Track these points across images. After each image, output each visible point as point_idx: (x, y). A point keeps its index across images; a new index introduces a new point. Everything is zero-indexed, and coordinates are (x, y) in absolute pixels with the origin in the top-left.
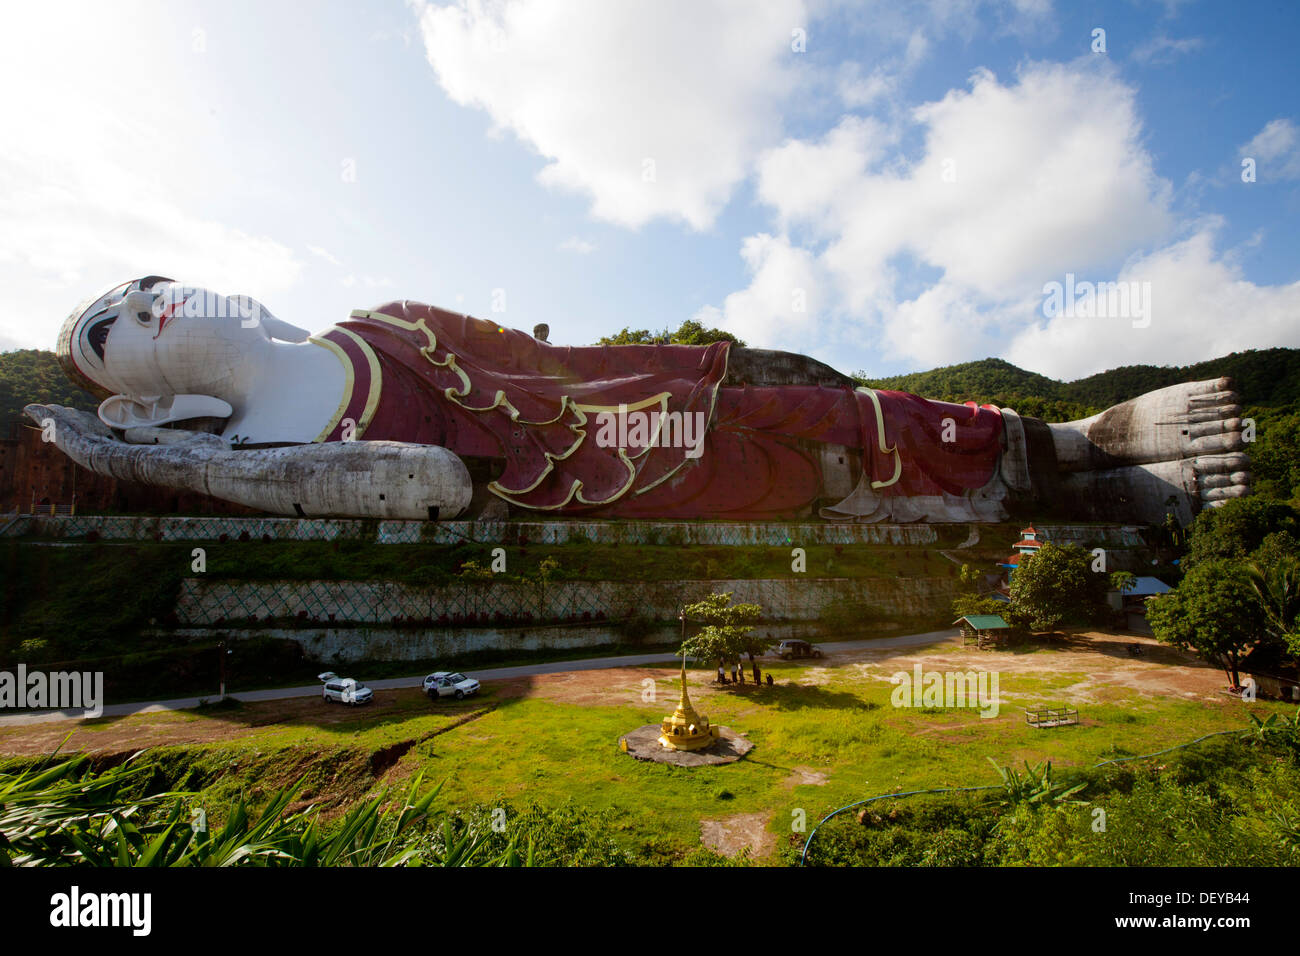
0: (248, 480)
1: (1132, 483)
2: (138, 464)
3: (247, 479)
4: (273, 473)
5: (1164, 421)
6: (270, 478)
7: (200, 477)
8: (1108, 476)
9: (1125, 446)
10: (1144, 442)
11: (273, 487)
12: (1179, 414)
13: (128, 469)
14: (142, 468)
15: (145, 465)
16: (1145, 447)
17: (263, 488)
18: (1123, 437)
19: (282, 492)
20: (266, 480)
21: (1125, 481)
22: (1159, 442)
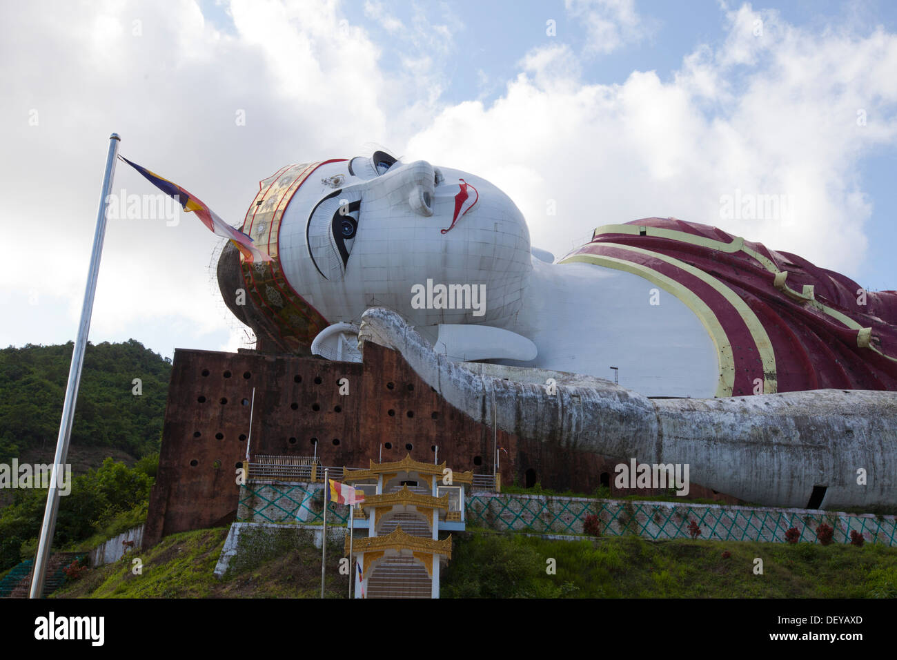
0: (735, 443)
2: (564, 410)
3: (733, 442)
4: (775, 432)
6: (774, 440)
7: (652, 436)
11: (784, 456)
13: (547, 418)
14: (571, 415)
15: (575, 413)
17: (764, 457)
19: (801, 464)
20: (768, 444)
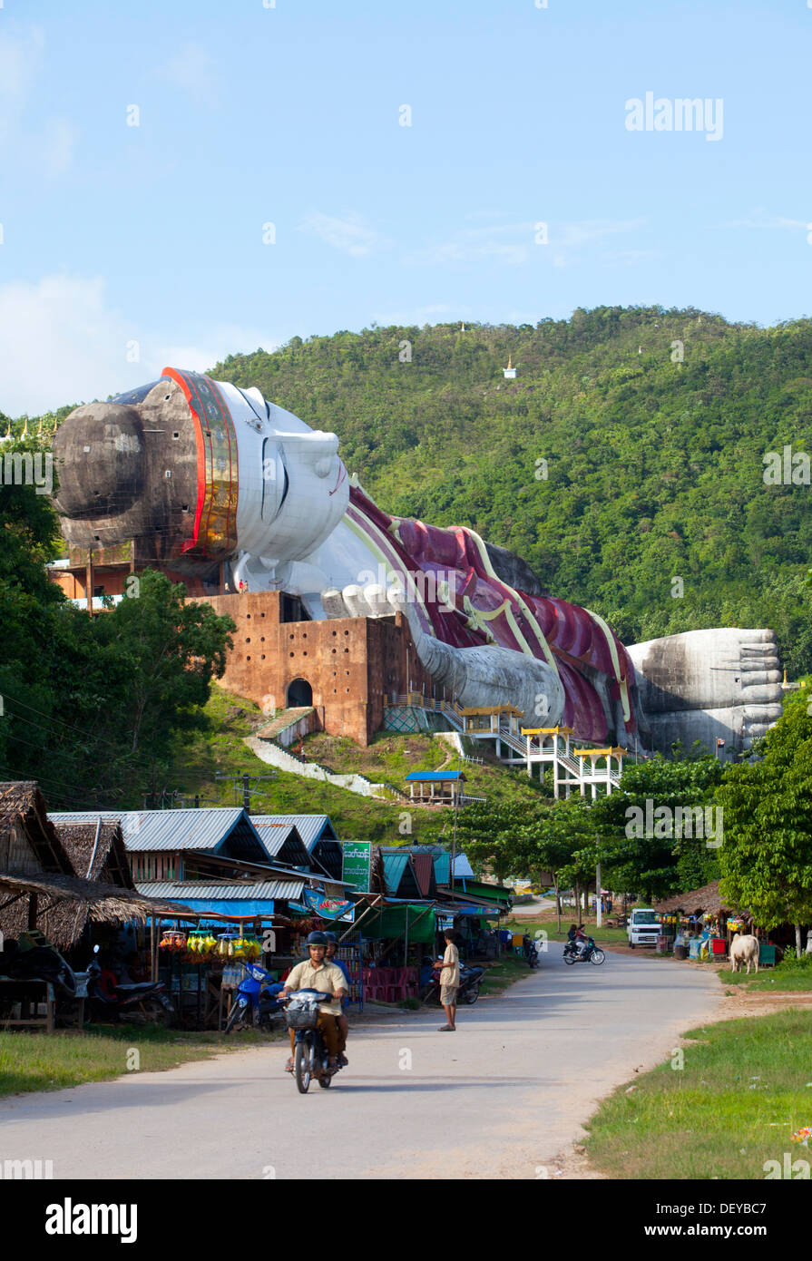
1: (688, 729)
5: (718, 667)
8: (665, 721)
9: (684, 688)
10: (702, 686)
12: (732, 661)
16: (702, 692)
18: (681, 679)
21: (681, 727)
22: (715, 686)
